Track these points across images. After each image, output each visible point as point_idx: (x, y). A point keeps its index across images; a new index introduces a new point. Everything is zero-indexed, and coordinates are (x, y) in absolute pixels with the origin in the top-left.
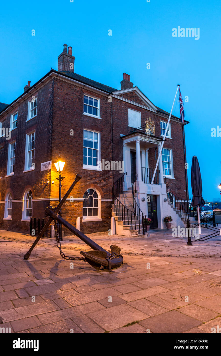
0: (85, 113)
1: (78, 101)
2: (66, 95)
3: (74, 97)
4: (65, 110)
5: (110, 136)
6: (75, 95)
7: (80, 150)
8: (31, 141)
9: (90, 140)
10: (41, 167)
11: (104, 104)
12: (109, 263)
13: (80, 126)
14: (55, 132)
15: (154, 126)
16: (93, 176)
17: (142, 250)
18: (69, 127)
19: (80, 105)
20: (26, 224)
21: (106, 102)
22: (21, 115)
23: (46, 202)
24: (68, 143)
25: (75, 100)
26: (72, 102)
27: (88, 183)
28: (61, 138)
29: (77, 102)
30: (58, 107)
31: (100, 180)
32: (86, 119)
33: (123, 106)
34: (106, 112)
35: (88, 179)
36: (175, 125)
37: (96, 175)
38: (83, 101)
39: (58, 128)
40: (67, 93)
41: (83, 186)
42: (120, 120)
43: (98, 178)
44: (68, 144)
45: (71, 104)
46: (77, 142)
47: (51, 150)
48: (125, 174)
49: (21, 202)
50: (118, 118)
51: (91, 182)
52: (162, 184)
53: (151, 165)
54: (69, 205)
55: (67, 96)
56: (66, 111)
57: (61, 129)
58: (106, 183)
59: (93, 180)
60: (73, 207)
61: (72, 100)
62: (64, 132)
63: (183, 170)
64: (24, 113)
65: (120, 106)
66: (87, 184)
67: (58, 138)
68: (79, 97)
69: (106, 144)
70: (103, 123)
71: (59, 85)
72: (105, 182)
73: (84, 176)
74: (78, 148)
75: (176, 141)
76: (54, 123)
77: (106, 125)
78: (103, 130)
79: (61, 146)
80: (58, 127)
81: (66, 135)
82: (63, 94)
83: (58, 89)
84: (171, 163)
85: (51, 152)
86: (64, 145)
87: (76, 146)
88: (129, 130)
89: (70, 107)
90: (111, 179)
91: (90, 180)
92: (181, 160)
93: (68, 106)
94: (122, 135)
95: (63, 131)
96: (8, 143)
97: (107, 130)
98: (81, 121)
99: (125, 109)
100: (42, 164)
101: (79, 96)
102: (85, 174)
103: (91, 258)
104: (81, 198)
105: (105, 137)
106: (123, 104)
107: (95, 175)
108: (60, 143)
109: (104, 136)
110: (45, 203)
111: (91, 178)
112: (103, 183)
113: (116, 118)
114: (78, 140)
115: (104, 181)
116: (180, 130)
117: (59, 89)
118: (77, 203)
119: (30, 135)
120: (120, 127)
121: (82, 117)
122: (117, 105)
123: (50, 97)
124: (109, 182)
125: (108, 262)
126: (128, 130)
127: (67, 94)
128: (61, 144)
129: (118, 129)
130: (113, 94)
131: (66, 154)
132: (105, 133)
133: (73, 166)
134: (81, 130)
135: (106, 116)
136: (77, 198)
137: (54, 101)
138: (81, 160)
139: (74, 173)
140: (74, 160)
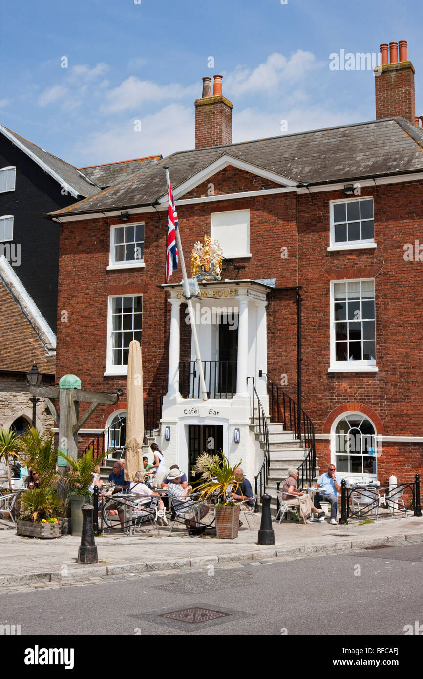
2: (78, 245)
6: (94, 238)
7: (102, 339)
16: (123, 386)
30: (65, 272)
32: (114, 277)
34: (157, 247)
41: (104, 408)
45: (87, 257)
54: (82, 442)
60: (87, 444)
69: (156, 315)
70: (149, 273)
73: (108, 389)
82: (75, 245)
83: (66, 241)
87: (94, 334)
98: (104, 283)
102: (109, 384)
104: (101, 429)
108: (67, 336)
114: (98, 323)
117: (67, 239)
118: (94, 437)
128: (70, 336)
131: (77, 352)
132: (153, 292)
133: (89, 372)
134: (103, 302)
135: (157, 256)
136: (94, 428)
137: (60, 264)
138: (101, 358)
139: (89, 384)
140: (90, 361)
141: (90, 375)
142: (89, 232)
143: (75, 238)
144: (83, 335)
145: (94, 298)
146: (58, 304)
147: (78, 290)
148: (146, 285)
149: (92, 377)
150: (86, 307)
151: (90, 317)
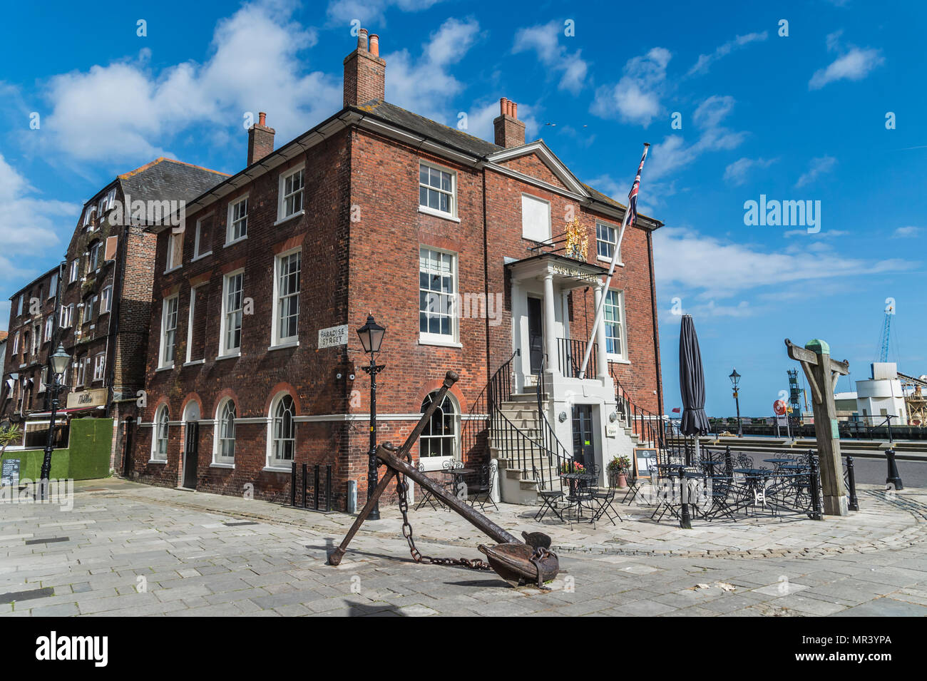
0: (422, 208)
1: (407, 179)
2: (378, 164)
3: (398, 170)
4: (376, 202)
5: (481, 262)
6: (400, 165)
7: (413, 296)
8: (286, 273)
9: (435, 273)
10: (318, 339)
11: (465, 185)
12: (538, 571)
13: (411, 240)
14: (355, 255)
15: (586, 237)
16: (441, 360)
17: (581, 539)
18: (387, 244)
19: (412, 189)
20: (278, 479)
21: (470, 180)
22: (259, 207)
23: (333, 425)
24: (385, 280)
25: (399, 176)
26: (394, 181)
27: (431, 377)
28: (368, 270)
29: (404, 181)
30: (361, 194)
31: (459, 370)
32: (426, 222)
33: (509, 187)
34: (471, 205)
35: (431, 368)
36: (630, 231)
37: (450, 357)
38: (419, 179)
39: (362, 246)
40: (381, 161)
41: (418, 386)
42: (502, 222)
43: (454, 364)
44: (385, 283)
45: (390, 186)
46: (406, 278)
47: (346, 298)
48: (516, 354)
49: (262, 424)
50: (499, 219)
51: (436, 374)
52: (604, 378)
53: (576, 331)
54: (389, 432)
55: (381, 167)
56: (380, 204)
57: (368, 248)
58: (472, 376)
59: (443, 369)
60: (397, 435)
61: (393, 177)
62: (375, 256)
63: (649, 342)
64: (265, 202)
65: (502, 189)
66: (428, 380)
67: (361, 269)
68: (409, 168)
69: (472, 281)
70: (464, 231)
71: (363, 140)
72: (469, 374)
73: (423, 361)
74: (408, 293)
75: (633, 271)
76: (352, 233)
77: (470, 235)
78: (465, 247)
79: (370, 289)
80: (361, 244)
81: (379, 262)
82: (374, 162)
83: (362, 152)
84: (622, 325)
85: (346, 303)
86: (376, 287)
87: (403, 288)
88: (524, 245)
89: (387, 194)
90: (484, 366)
91: (436, 369)
92: (645, 316)
93: (384, 193)
94: (508, 260)
95: (373, 253)
96: (222, 275)
97: (472, 248)
98: (414, 226)
99: (515, 196)
100: (320, 331)
101: (410, 166)
102: (424, 355)
103: (503, 559)
104: (416, 413)
105: (469, 264)
106: (510, 184)
107: (446, 357)
108: (366, 283)
109: (467, 261)
110: (331, 427)
111: (439, 366)
112: (464, 376)
113: (493, 219)
114: (408, 274)
115: (467, 370)
116: (643, 242)
117: (363, 150)
118: (406, 425)
119: (285, 259)
120: (502, 239)
121: (416, 218)
122: (496, 185)
123: (341, 171)
124: (479, 374)
125: (536, 569)
126: (523, 247)
127: (381, 163)
128: (369, 283)
129: (499, 243)
130: (487, 161)
131: (380, 307)
132: (469, 255)
133: (397, 337)
134: (414, 249)
135: (471, 215)
136: (406, 413)
137: (352, 179)
138: (414, 321)
139: (398, 353)
140: (398, 322)
141: (398, 340)
142: (393, 154)
143: (374, 154)
144: (388, 286)
145: (402, 241)
146: (351, 235)
147: (379, 224)
148: (461, 244)
149: (402, 344)
150: (392, 250)
151: (396, 263)
